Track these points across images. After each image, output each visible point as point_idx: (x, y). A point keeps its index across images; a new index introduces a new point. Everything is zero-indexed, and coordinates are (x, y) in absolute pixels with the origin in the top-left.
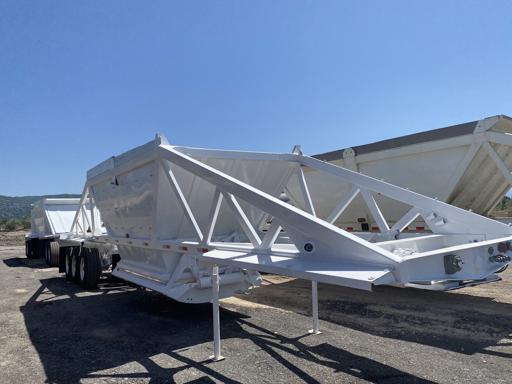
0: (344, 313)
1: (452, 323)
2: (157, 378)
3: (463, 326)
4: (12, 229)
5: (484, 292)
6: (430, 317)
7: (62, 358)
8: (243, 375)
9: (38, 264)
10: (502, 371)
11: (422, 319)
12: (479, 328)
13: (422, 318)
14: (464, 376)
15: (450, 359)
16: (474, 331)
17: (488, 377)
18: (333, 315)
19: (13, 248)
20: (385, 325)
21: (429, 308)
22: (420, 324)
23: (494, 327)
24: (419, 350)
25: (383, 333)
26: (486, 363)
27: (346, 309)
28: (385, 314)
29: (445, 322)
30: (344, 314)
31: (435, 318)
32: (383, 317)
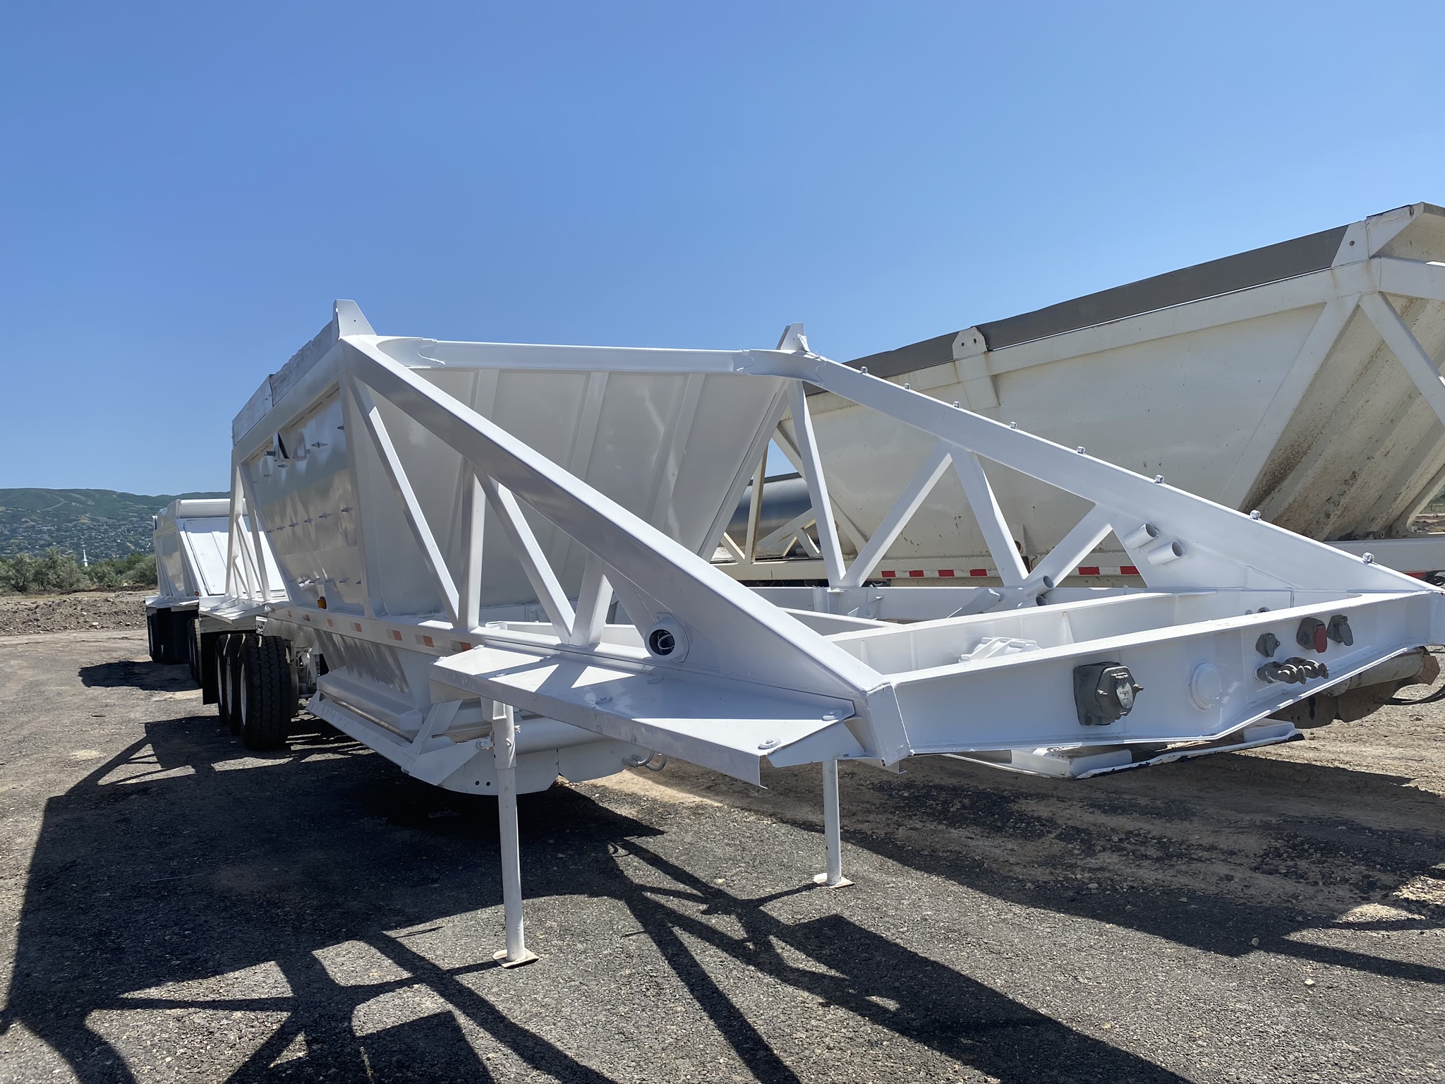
0: (942, 823)
1: (1255, 855)
2: (321, 1016)
3: (1286, 866)
4: (152, 583)
5: (1394, 759)
6: (1194, 839)
7: (94, 951)
8: (566, 1011)
9: (170, 679)
10: (1358, 1014)
11: (1171, 842)
12: (1333, 873)
13: (1170, 840)
14: (1229, 1027)
15: (1203, 971)
16: (1316, 883)
17: (1303, 1032)
18: (909, 830)
19: (128, 633)
20: (1051, 862)
21: (1203, 810)
22: (1157, 858)
23: (1379, 870)
24: (1120, 943)
25: (1032, 887)
26: (1313, 985)
27: (952, 809)
28: (1064, 827)
29: (1235, 854)
30: (940, 827)
31: (1208, 840)
32: (1053, 836)
